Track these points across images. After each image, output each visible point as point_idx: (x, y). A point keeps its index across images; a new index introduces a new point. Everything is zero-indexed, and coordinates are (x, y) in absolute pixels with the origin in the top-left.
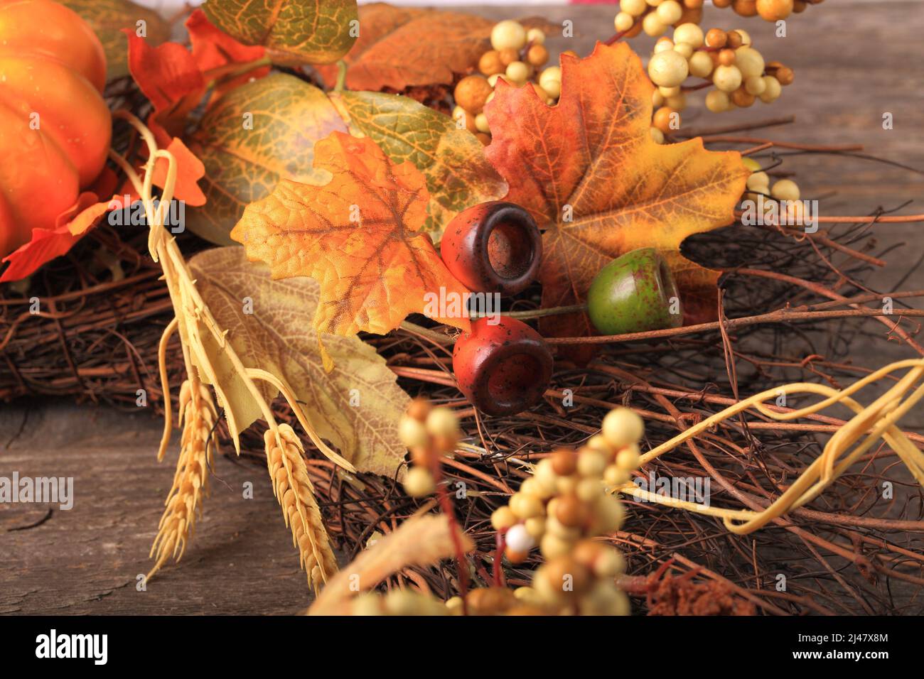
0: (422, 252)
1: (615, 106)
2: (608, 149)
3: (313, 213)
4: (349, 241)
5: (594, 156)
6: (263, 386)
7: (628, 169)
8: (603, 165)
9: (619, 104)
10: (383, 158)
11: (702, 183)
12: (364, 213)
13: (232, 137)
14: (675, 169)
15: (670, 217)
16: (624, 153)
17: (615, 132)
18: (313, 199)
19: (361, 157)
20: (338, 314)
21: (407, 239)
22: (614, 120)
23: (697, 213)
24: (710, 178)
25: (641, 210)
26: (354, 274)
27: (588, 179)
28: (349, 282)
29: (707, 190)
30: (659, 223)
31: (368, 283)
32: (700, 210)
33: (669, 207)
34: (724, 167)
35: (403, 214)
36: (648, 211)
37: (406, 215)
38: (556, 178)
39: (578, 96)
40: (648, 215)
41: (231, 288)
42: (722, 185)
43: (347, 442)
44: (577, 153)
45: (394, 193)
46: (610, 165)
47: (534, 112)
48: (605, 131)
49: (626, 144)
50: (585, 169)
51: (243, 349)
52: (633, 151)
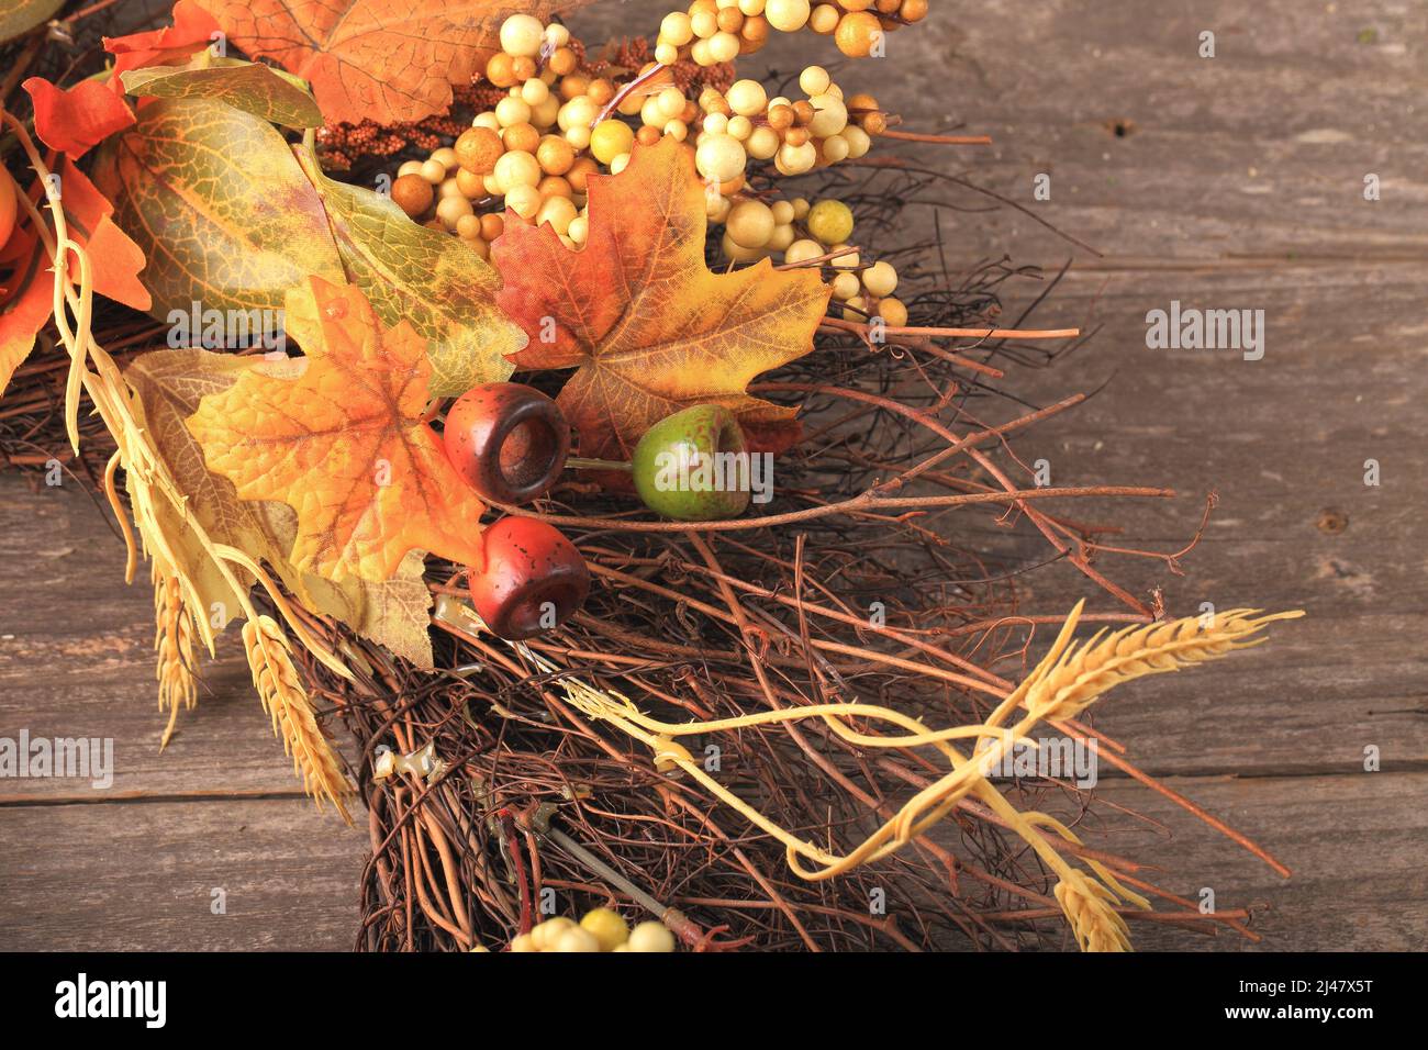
0: (424, 452)
1: (658, 231)
2: (652, 284)
3: (285, 417)
4: (331, 454)
5: (634, 293)
6: (239, 571)
7: (678, 306)
8: (646, 303)
9: (664, 228)
10: (372, 322)
11: (773, 308)
12: (349, 412)
13: (176, 171)
14: (737, 298)
15: (733, 351)
16: (671, 288)
17: (659, 264)
18: (285, 400)
19: (342, 323)
20: (322, 550)
21: (404, 430)
22: (658, 249)
23: (768, 345)
24: (782, 301)
25: (697, 344)
26: (339, 502)
27: (629, 319)
28: (334, 511)
29: (778, 315)
30: (719, 360)
31: (356, 509)
32: (770, 341)
33: (731, 340)
34: (800, 287)
35: (398, 399)
36: (706, 345)
37: (403, 400)
38: (587, 324)
39: (610, 228)
40: (706, 352)
41: (189, 402)
42: (798, 308)
43: (353, 603)
44: (612, 296)
45: (386, 374)
46: (655, 304)
47: (555, 257)
48: (646, 264)
49: (674, 277)
50: (624, 311)
51: (211, 519)
52: (683, 285)
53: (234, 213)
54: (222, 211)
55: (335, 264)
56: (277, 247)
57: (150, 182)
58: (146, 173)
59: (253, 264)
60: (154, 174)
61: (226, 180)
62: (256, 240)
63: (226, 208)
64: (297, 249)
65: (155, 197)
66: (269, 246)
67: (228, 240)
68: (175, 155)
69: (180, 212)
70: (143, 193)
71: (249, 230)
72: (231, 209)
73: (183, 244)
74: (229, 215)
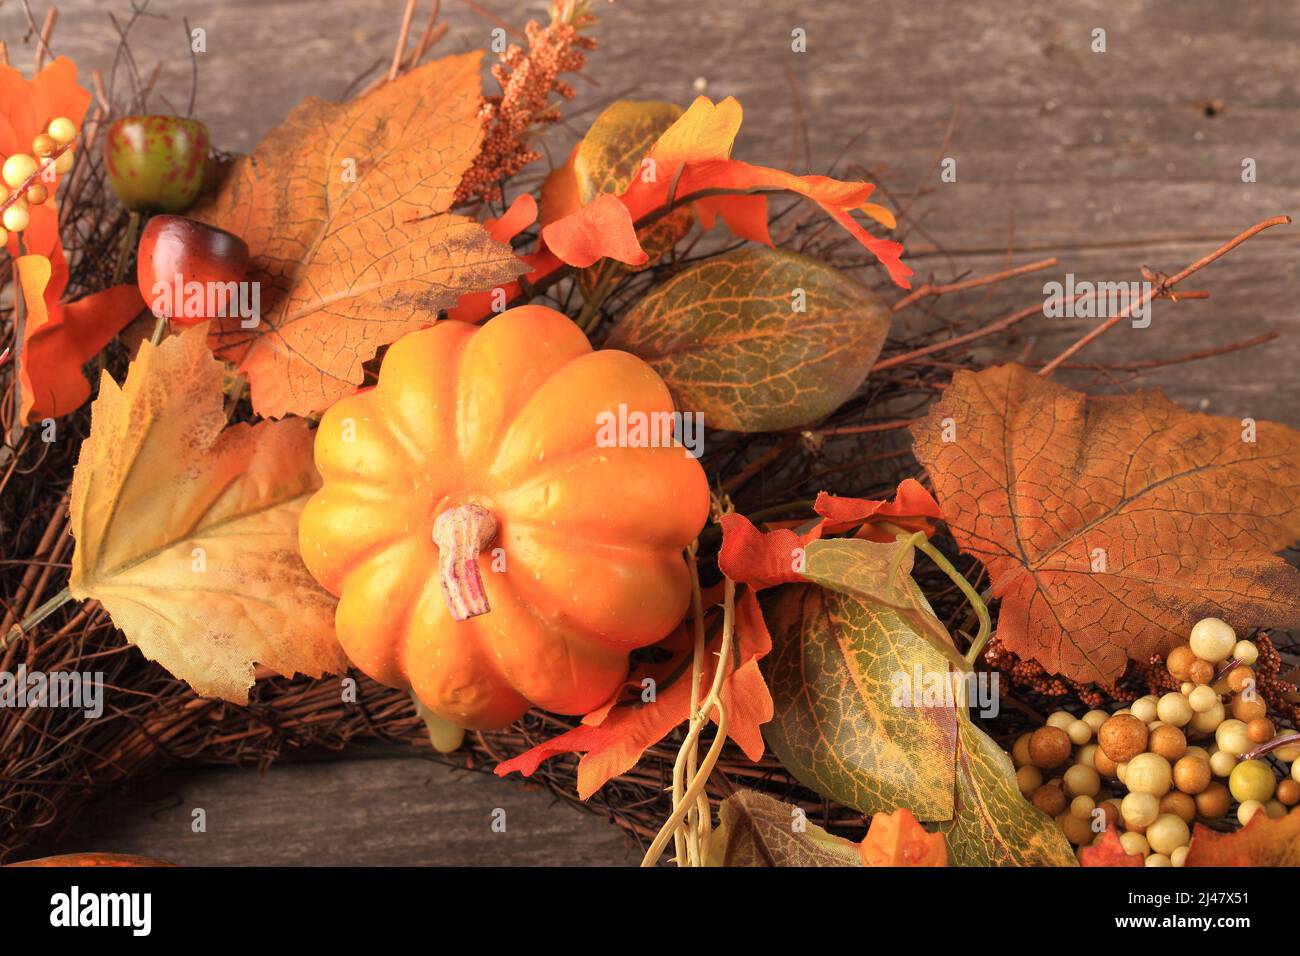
13: (848, 630)
53: (880, 696)
54: (871, 688)
55: (949, 786)
56: (905, 745)
57: (823, 627)
58: (824, 617)
59: (880, 750)
60: (830, 622)
61: (884, 662)
62: (889, 729)
63: (875, 687)
64: (921, 755)
65: (822, 644)
66: (899, 740)
67: (867, 717)
68: (853, 616)
69: (837, 669)
70: (814, 636)
71: (887, 718)
72: (878, 691)
73: (824, 701)
74: (875, 695)
